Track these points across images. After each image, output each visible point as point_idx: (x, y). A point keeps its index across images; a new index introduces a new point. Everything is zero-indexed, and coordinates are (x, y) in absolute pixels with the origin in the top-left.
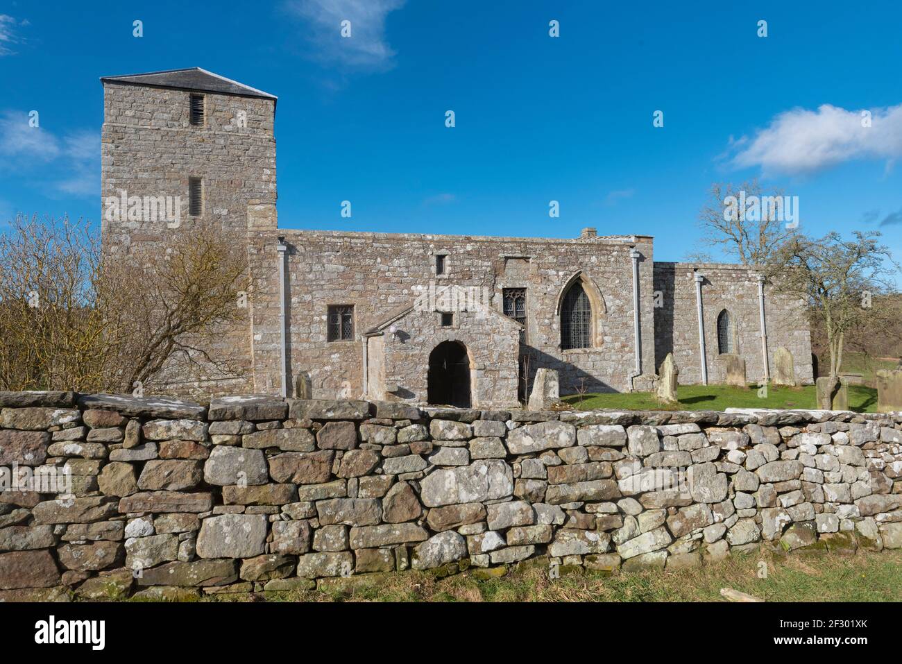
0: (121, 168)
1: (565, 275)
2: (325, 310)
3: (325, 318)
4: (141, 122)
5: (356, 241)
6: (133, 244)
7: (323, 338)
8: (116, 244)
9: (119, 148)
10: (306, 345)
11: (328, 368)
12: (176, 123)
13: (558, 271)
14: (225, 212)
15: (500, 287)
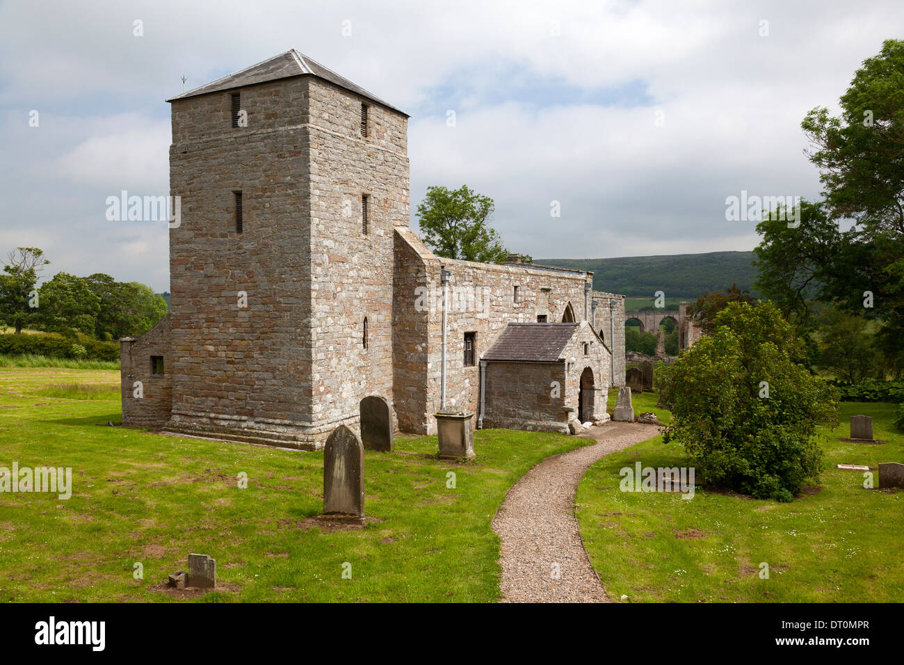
0: (323, 179)
1: (564, 304)
2: (463, 337)
3: (463, 344)
4: (334, 127)
5: (478, 271)
6: (331, 264)
7: (461, 363)
8: (319, 265)
9: (321, 156)
10: (453, 372)
11: (463, 393)
12: (353, 131)
13: (561, 301)
14: (382, 233)
15: (536, 314)
